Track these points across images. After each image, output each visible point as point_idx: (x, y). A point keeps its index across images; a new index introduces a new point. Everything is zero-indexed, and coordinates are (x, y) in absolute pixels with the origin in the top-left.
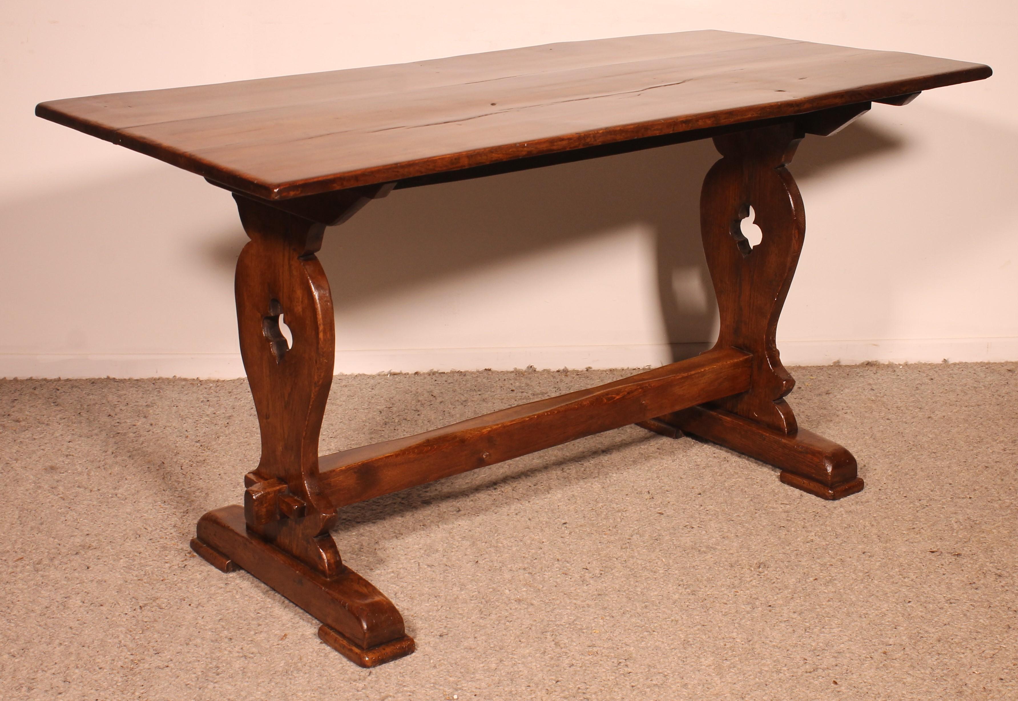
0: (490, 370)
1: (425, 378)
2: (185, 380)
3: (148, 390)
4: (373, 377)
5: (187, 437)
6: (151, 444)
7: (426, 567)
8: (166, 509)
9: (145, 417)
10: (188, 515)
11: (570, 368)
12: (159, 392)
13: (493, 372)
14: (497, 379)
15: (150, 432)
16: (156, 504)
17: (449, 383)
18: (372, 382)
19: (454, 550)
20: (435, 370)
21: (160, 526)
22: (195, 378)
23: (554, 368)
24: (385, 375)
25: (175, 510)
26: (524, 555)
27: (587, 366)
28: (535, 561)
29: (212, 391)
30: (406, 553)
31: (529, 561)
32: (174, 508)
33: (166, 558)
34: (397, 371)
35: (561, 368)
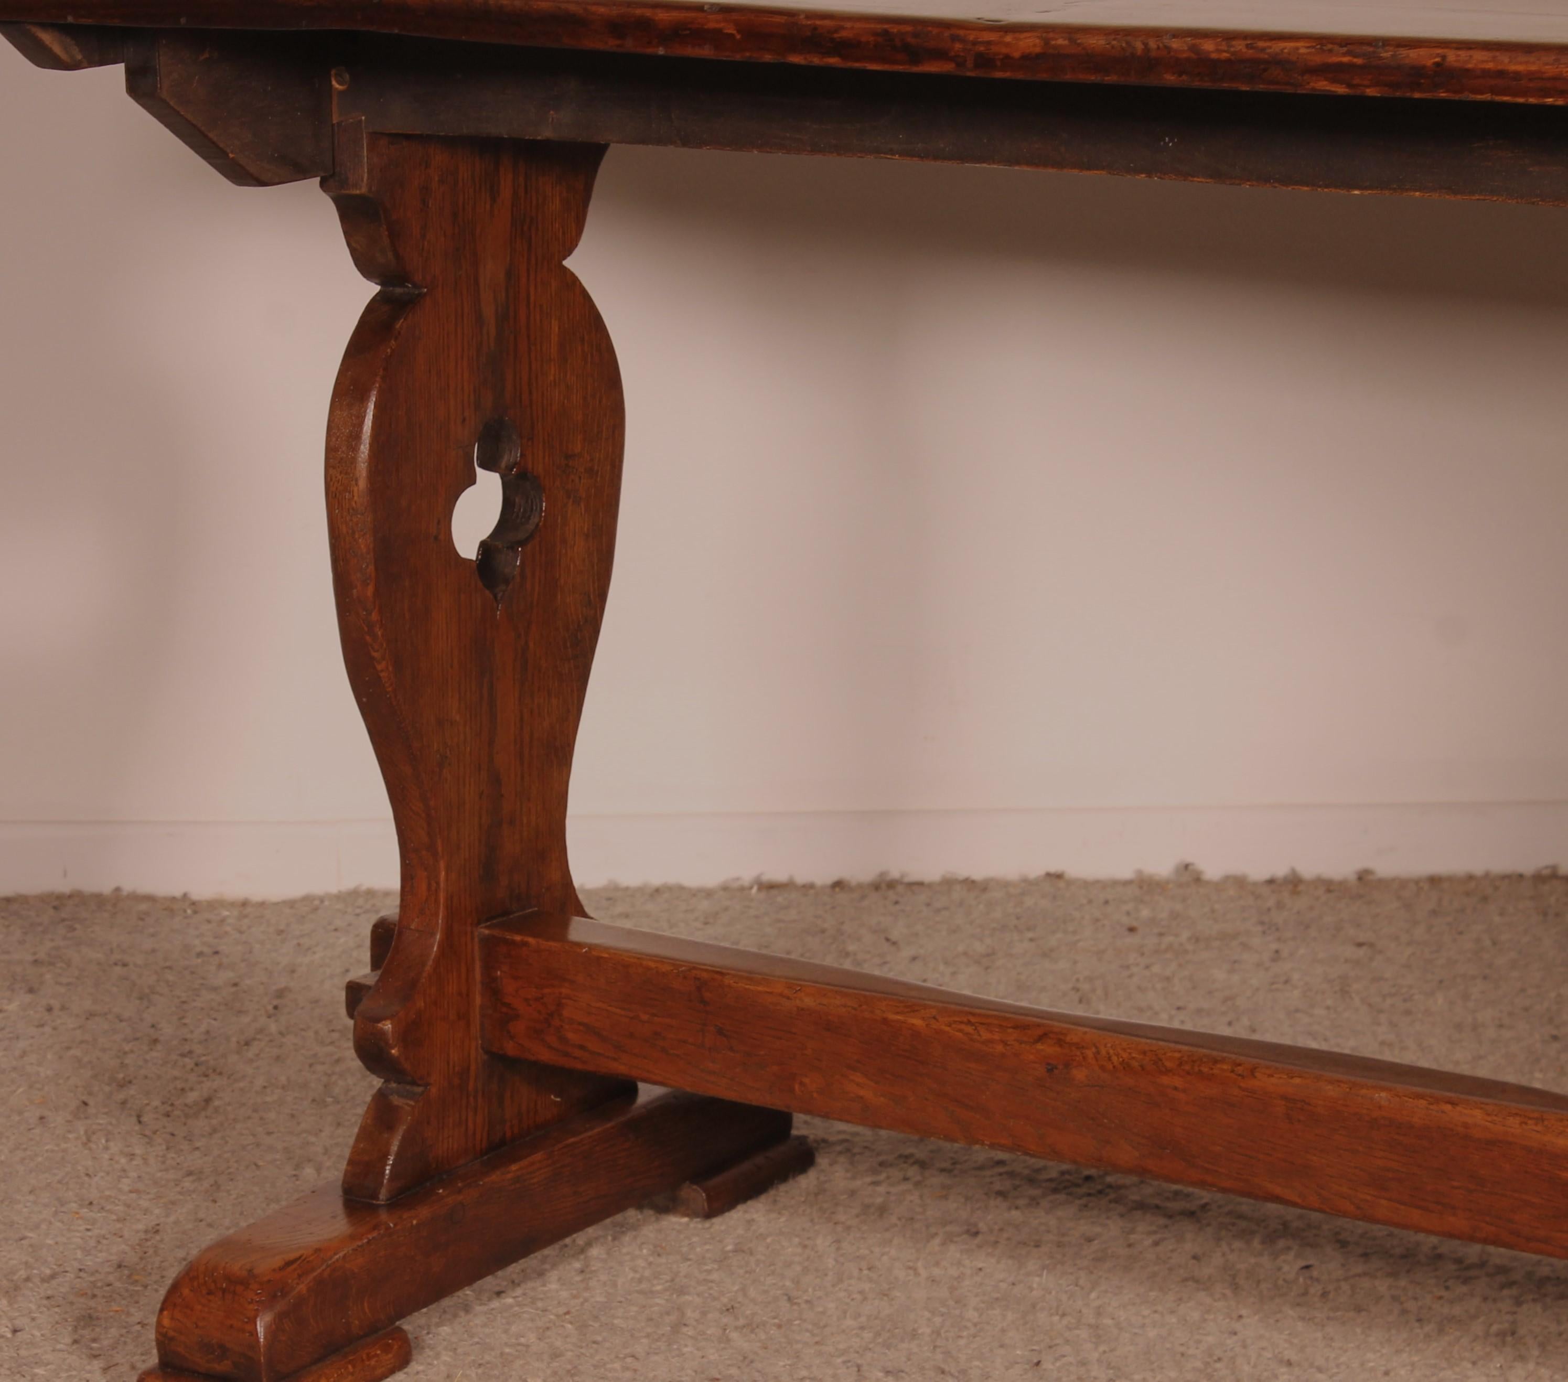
0: (1059, 876)
1: (863, 897)
2: (150, 898)
3: (40, 924)
4: (708, 893)
5: (156, 1041)
6: (49, 1056)
7: (880, 1375)
8: (94, 1222)
9: (31, 991)
10: (158, 1237)
11: (1308, 871)
12: (72, 929)
13: (1070, 883)
14: (1085, 901)
15: (47, 1029)
16: (63, 1209)
17: (938, 911)
18: (705, 905)
19: (965, 1334)
20: (895, 874)
21: (76, 1265)
22: (178, 893)
23: (1258, 872)
24: (742, 889)
25: (119, 1225)
26: (1182, 1349)
27: (1359, 865)
28: (1218, 1365)
29: (228, 929)
30: (817, 1339)
31: (1199, 1364)
32: (118, 1220)
33: (94, 1345)
34: (778, 875)
35: (1280, 871)
